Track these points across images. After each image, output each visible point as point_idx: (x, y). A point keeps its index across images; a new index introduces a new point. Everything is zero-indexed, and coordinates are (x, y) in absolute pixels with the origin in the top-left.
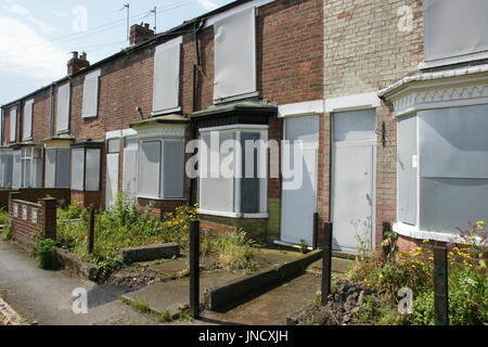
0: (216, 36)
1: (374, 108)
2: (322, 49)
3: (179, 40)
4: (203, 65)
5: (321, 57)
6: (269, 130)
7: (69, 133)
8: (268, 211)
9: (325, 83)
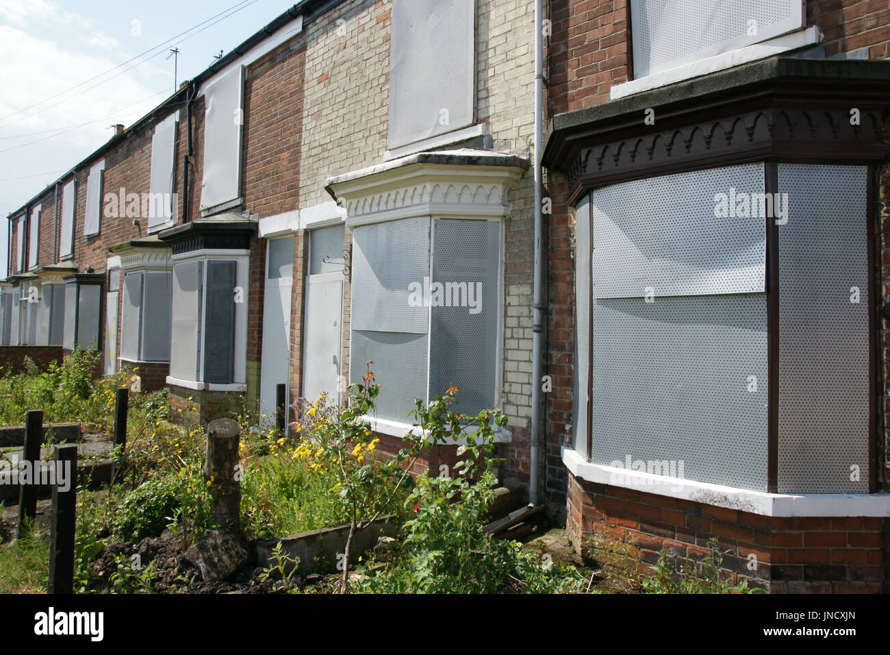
0: (207, 112)
1: (343, 224)
2: (300, 131)
3: (175, 117)
4: (196, 156)
5: (299, 144)
6: (251, 256)
7: (73, 259)
8: (247, 382)
9: (301, 184)
